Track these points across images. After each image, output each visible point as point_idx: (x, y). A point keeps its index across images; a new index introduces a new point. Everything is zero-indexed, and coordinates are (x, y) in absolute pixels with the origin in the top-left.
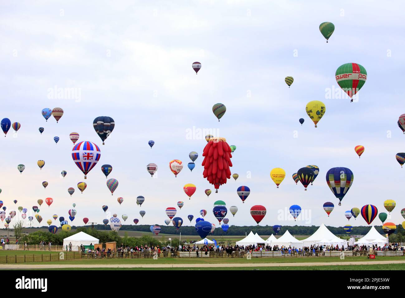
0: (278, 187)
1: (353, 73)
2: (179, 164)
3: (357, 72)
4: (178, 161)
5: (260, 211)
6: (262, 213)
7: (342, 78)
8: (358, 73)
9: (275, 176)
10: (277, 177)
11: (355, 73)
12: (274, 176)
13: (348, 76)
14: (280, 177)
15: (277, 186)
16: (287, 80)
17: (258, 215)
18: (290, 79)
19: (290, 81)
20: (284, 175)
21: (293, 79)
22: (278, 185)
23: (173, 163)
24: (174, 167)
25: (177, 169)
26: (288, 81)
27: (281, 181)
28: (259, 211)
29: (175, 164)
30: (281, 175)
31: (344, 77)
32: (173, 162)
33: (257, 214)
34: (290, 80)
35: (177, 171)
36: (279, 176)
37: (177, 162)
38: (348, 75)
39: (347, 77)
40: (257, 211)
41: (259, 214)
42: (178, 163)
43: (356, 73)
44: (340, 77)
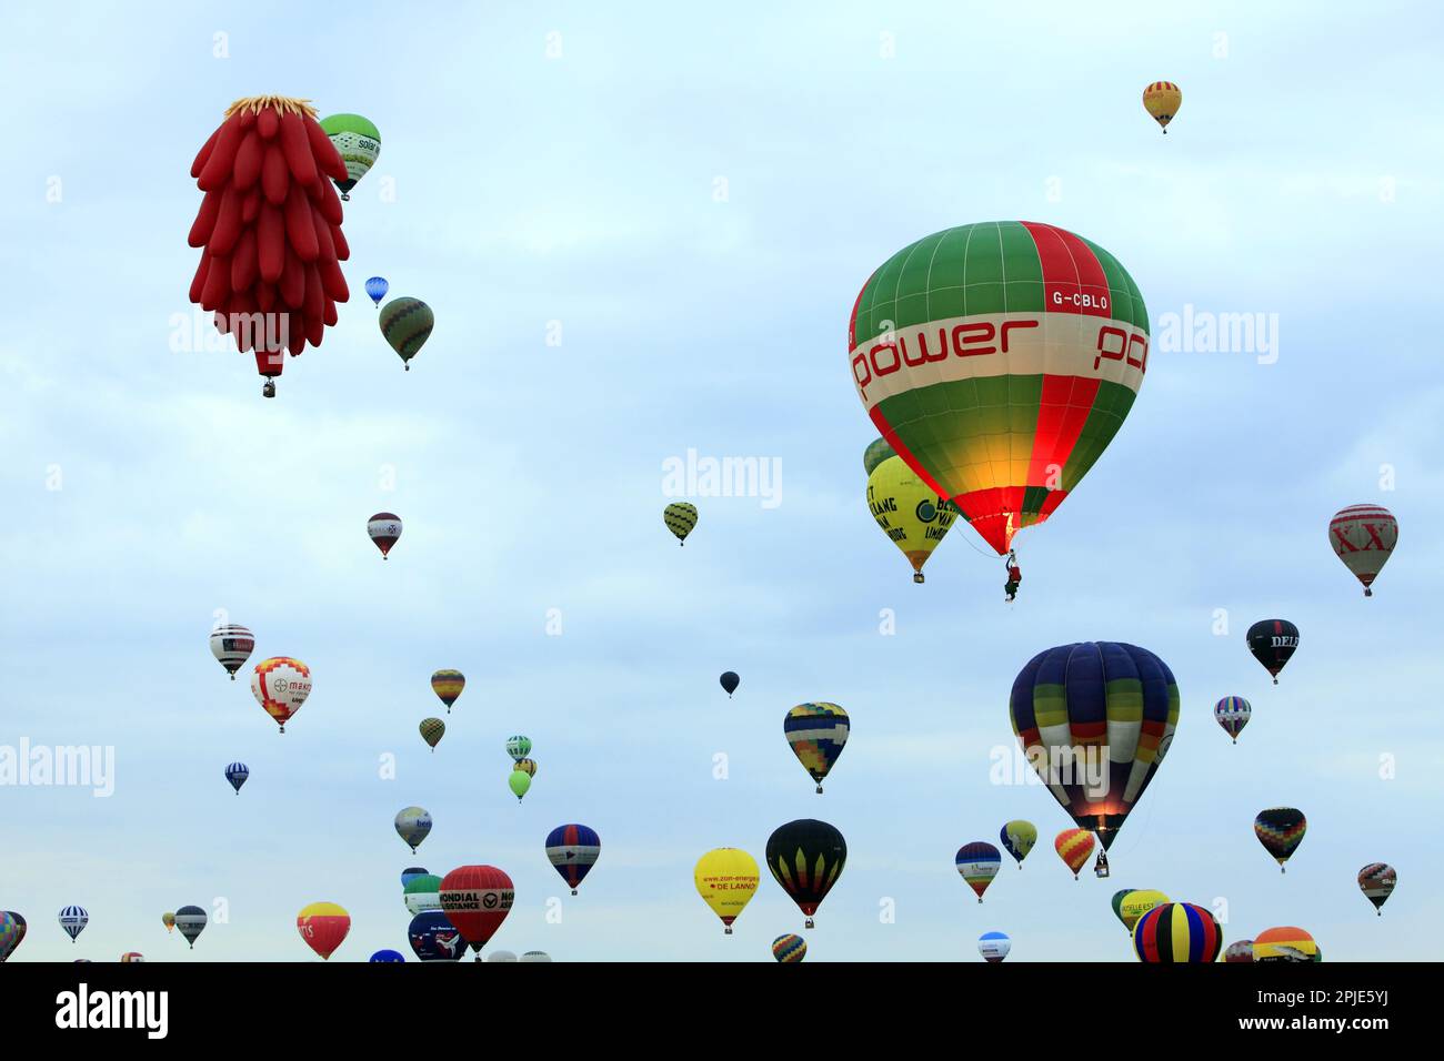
0: (729, 932)
1: (1052, 308)
3: (1086, 300)
5: (472, 892)
6: (485, 900)
7: (943, 355)
8: (1089, 311)
9: (715, 883)
10: (724, 887)
11: (1068, 308)
12: (713, 886)
13: (996, 342)
14: (738, 886)
15: (725, 927)
16: (672, 519)
17: (467, 910)
18: (684, 514)
19: (683, 523)
20: (754, 878)
21: (694, 514)
22: (728, 920)
24: (280, 685)
26: (679, 522)
27: (741, 904)
28: (465, 892)
29: (284, 672)
30: (745, 879)
31: (960, 353)
32: (277, 665)
33: (460, 906)
34: (685, 519)
36: (735, 883)
38: (1006, 326)
39: (991, 350)
40: (460, 892)
41: (468, 906)
43: (1076, 310)
44: (915, 353)
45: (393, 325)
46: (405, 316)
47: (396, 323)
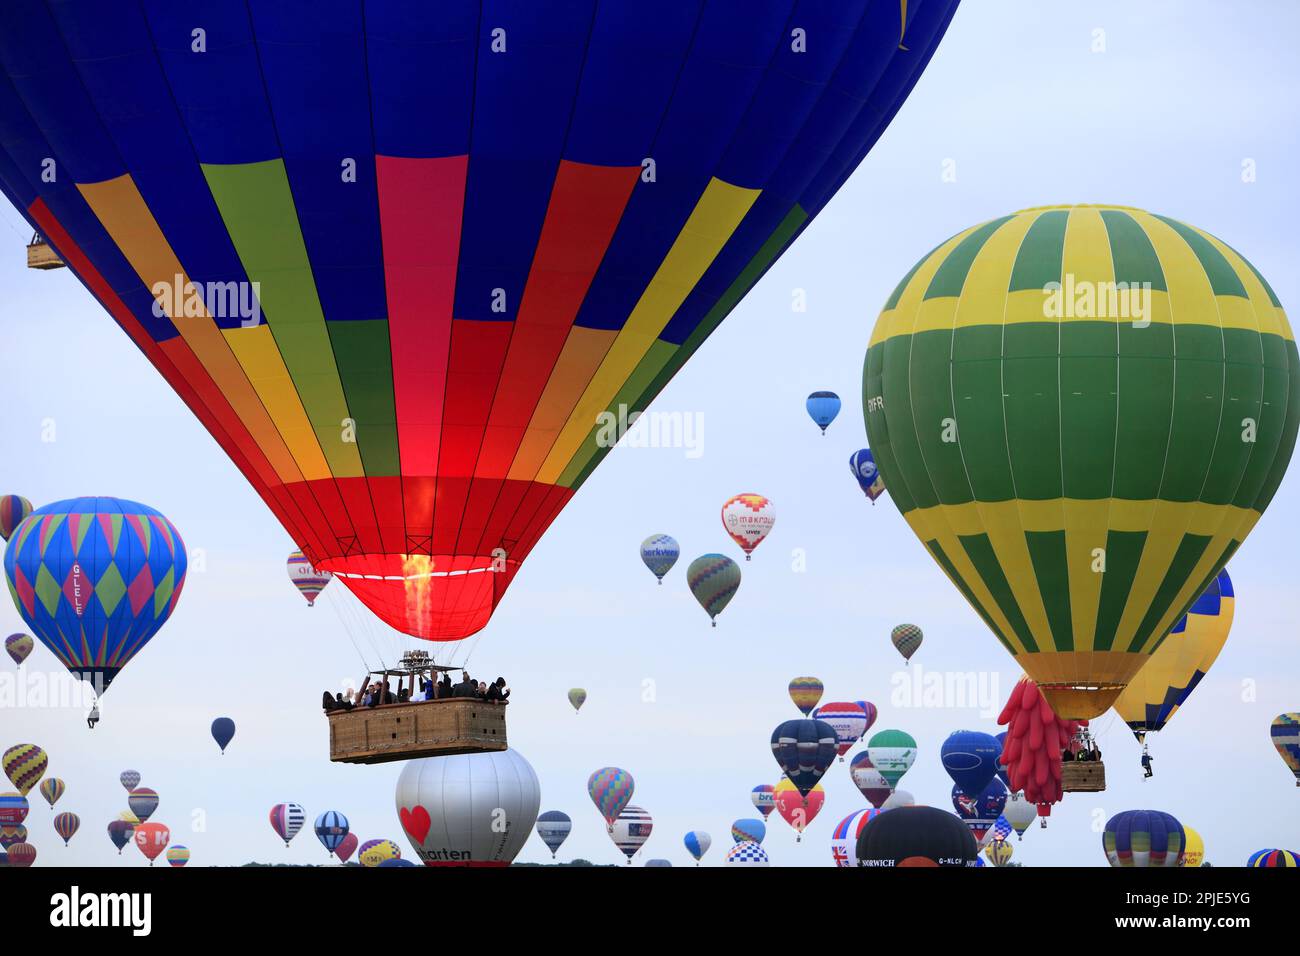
2: (751, 509)
4: (748, 498)
23: (730, 506)
24: (734, 521)
25: (748, 529)
29: (739, 510)
32: (732, 502)
35: (751, 539)
37: (743, 502)
42: (749, 505)
45: (698, 585)
46: (708, 576)
47: (700, 583)
